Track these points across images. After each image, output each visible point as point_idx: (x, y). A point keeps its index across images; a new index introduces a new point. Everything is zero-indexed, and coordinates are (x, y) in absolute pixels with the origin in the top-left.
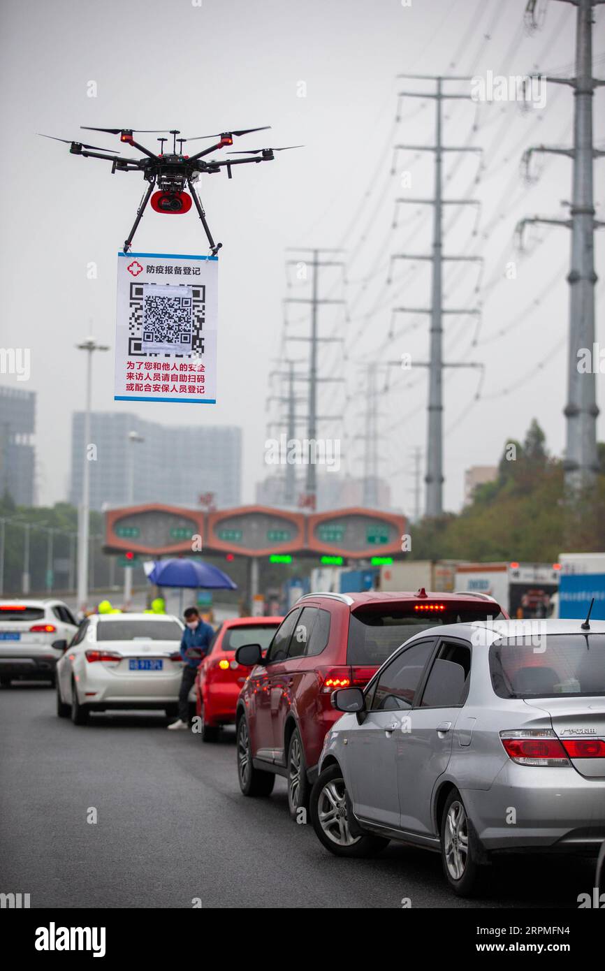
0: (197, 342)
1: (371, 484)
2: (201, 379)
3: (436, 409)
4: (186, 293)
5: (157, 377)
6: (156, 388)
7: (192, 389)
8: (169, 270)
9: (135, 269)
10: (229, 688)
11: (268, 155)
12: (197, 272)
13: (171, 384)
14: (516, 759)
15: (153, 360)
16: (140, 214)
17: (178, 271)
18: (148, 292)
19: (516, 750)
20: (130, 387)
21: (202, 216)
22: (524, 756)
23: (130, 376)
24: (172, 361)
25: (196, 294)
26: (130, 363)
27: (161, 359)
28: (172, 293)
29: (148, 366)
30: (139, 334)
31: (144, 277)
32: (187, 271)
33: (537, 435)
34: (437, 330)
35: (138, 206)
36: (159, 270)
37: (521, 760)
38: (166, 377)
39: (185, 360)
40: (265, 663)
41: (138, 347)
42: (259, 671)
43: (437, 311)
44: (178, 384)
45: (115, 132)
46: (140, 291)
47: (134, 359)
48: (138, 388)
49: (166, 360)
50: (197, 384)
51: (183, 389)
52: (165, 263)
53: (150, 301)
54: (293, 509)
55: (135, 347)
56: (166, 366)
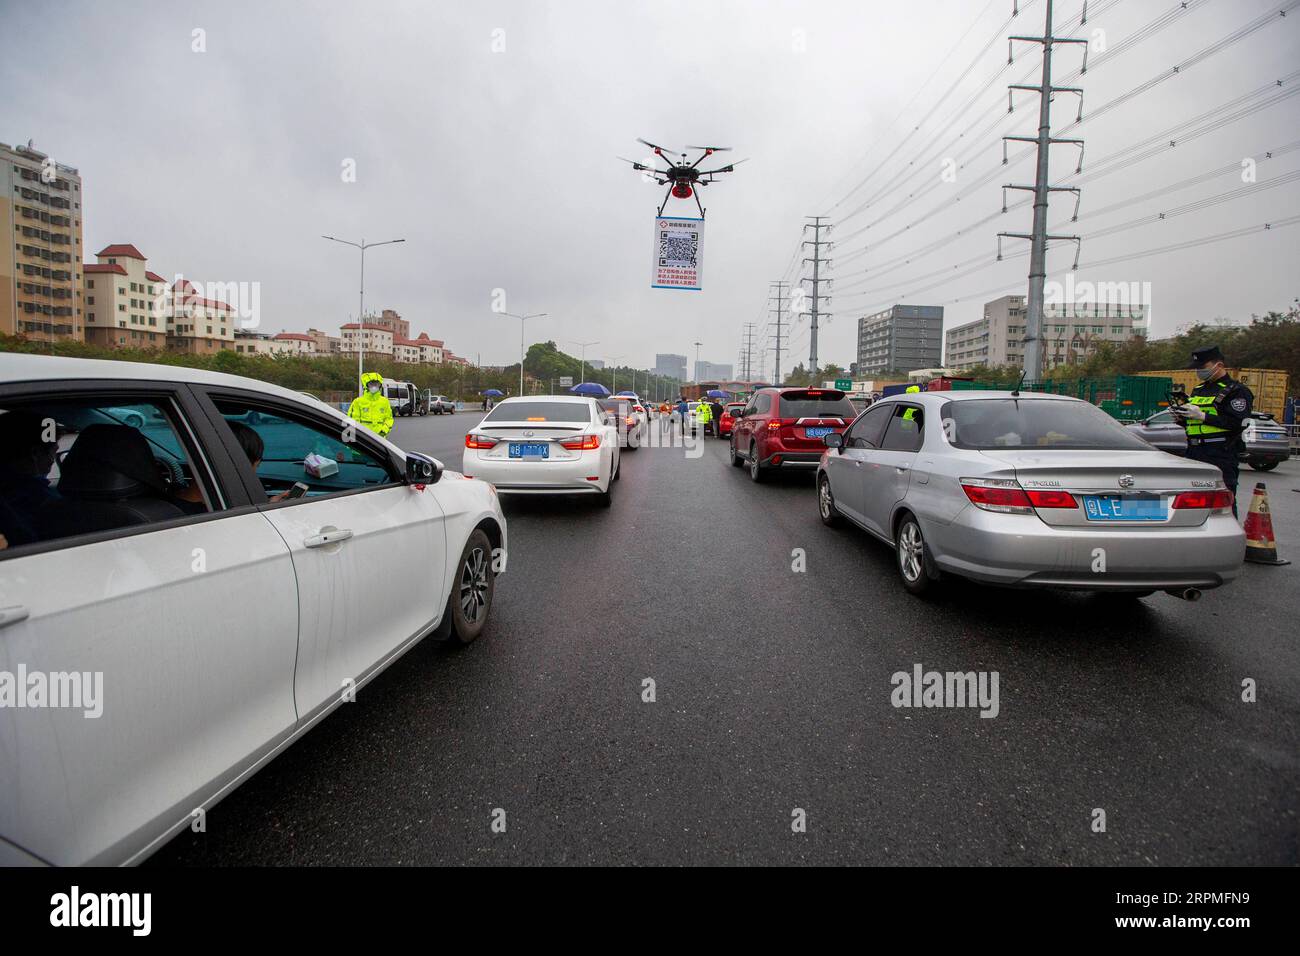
0: (693, 260)
1: (762, 377)
2: (695, 278)
3: (778, 359)
4: (688, 236)
5: (673, 277)
6: (672, 282)
7: (690, 283)
8: (680, 225)
9: (664, 224)
10: (728, 423)
11: (730, 169)
12: (694, 226)
13: (679, 280)
14: (978, 504)
15: (671, 268)
16: (667, 198)
17: (685, 225)
18: (669, 235)
19: (977, 495)
20: (659, 281)
21: (697, 199)
22: (987, 502)
23: (660, 276)
24: (681, 269)
25: (693, 237)
26: (660, 271)
27: (675, 268)
28: (682, 236)
29: (668, 271)
30: (664, 256)
31: (668, 228)
32: (689, 226)
33: (802, 366)
34: (778, 341)
35: (666, 195)
36: (676, 225)
37: (984, 506)
38: (677, 277)
39: (687, 269)
40: (741, 416)
41: (664, 262)
42: (740, 419)
43: (778, 337)
44: (683, 280)
45: (652, 146)
46: (666, 235)
47: (661, 268)
48: (663, 282)
49: (678, 269)
50: (692, 281)
51: (685, 283)
52: (678, 222)
53: (670, 240)
54: (744, 382)
55: (663, 262)
56: (678, 271)
